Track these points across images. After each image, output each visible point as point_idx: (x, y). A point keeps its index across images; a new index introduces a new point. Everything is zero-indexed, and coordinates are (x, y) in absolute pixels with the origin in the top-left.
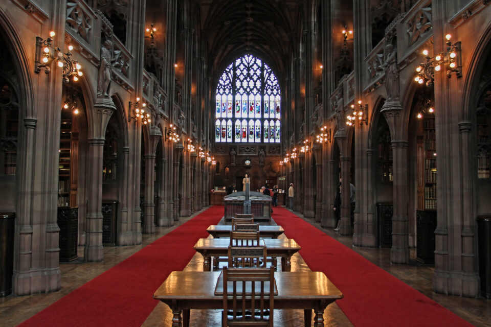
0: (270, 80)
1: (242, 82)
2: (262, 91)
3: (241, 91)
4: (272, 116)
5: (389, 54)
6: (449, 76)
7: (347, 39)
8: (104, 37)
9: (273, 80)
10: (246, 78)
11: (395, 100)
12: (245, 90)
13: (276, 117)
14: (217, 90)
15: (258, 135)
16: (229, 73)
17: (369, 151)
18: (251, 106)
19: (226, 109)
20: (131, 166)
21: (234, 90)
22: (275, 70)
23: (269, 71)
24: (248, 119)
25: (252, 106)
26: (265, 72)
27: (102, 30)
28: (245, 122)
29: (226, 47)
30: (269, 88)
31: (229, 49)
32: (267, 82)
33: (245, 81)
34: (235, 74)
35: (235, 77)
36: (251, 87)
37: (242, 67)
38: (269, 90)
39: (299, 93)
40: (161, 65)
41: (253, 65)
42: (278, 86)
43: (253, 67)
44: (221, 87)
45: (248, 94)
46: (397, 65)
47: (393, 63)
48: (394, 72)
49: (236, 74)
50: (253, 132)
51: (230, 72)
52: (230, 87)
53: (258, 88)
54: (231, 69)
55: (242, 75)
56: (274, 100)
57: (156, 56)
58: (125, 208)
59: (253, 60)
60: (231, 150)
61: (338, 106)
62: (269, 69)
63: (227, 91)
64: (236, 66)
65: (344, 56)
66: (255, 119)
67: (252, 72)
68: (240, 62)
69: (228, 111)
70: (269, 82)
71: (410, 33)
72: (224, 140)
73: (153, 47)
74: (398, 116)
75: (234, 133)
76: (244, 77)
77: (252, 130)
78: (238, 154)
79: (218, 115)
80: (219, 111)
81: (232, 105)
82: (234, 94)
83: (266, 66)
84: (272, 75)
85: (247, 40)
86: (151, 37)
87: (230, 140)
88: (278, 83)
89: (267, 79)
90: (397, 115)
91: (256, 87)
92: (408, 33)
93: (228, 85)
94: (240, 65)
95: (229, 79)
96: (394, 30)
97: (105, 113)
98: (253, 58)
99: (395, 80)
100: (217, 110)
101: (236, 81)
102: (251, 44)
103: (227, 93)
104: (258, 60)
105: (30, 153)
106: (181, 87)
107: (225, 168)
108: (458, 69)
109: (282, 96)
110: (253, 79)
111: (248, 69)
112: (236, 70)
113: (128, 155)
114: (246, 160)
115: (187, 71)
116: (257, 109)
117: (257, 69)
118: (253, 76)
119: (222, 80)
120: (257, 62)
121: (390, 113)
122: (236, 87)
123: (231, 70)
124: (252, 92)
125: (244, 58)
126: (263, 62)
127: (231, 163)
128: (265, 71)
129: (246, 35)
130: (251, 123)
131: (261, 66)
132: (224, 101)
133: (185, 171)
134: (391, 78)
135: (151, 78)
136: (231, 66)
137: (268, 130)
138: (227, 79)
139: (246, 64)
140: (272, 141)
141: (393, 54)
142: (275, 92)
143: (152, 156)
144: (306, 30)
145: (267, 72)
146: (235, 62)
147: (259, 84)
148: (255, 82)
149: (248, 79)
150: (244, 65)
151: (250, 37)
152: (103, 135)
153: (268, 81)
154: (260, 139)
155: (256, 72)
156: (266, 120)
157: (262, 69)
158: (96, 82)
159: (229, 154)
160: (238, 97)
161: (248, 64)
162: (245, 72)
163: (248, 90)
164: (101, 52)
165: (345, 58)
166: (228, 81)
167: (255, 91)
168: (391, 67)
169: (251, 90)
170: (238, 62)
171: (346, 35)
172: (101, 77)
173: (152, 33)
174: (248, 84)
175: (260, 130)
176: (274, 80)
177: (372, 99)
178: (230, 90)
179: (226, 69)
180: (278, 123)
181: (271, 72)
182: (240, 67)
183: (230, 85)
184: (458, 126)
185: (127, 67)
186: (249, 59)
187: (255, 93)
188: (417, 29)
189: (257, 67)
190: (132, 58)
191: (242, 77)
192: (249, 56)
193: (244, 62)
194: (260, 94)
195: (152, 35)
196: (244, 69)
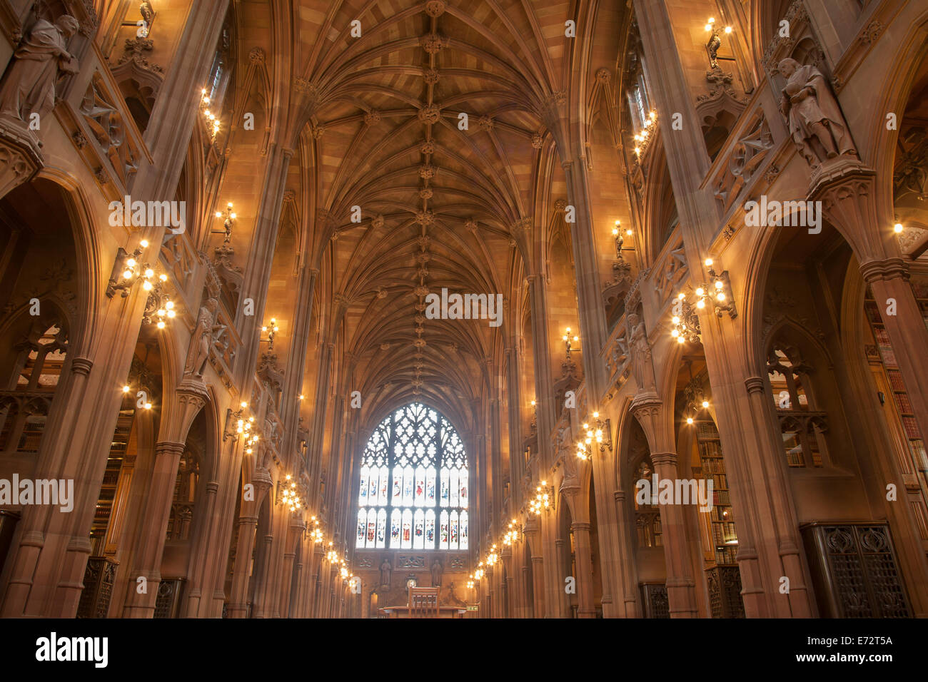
0: (450, 443)
1: (404, 446)
2: (438, 461)
3: (404, 461)
4: (454, 504)
5: (634, 327)
6: (720, 316)
7: (571, 349)
8: (206, 294)
9: (455, 444)
10: (411, 440)
11: (649, 391)
12: (410, 460)
13: (461, 506)
14: (364, 459)
15: (430, 535)
16: (384, 432)
17: (618, 493)
18: (419, 487)
19: (377, 490)
20: (217, 516)
21: (392, 461)
22: (460, 427)
23: (449, 429)
24: (413, 509)
25: (421, 486)
26: (443, 431)
27: (205, 283)
28: (408, 512)
29: (382, 387)
30: (450, 456)
31: (386, 391)
32: (445, 448)
33: (410, 444)
34: (393, 434)
35: (394, 439)
36: (420, 456)
37: (405, 422)
38: (450, 460)
39: (500, 453)
40: (280, 382)
41: (424, 419)
42: (464, 453)
43: (423, 423)
44: (371, 455)
45: (415, 466)
46: (647, 339)
47: (640, 339)
48: (644, 350)
49: (396, 434)
50: (421, 531)
51: (385, 430)
52: (385, 454)
53: (432, 456)
54: (388, 425)
55: (405, 435)
56: (458, 476)
57: (274, 368)
58: (196, 592)
59: (425, 411)
60: (384, 562)
61: (564, 439)
62: (448, 426)
63: (380, 461)
64: (396, 420)
65: (569, 373)
66: (425, 509)
67: (421, 431)
68: (403, 415)
69: (381, 493)
70: (449, 448)
71: (660, 290)
72: (370, 545)
73: (271, 355)
74: (657, 414)
75: (389, 533)
76: (408, 439)
77: (419, 528)
78: (395, 569)
79: (362, 501)
80: (364, 494)
81: (387, 484)
82: (391, 466)
83: (444, 422)
84: (455, 435)
85: (414, 377)
86: (269, 340)
87: (381, 545)
88: (464, 449)
89: (447, 442)
90: (655, 412)
91: (428, 456)
92: (657, 292)
93: (382, 450)
94: (402, 419)
95: (384, 441)
96: (638, 294)
97: (193, 402)
98: (423, 408)
99: (646, 362)
100: (361, 492)
101: (395, 445)
102: (422, 384)
103: (380, 464)
104: (431, 412)
105: (70, 412)
106: (308, 432)
107: (372, 593)
108: (730, 306)
109: (472, 468)
110: (422, 442)
111: (416, 425)
112: (396, 427)
113: (215, 497)
114: (408, 580)
115: (319, 406)
116: (428, 492)
117: (430, 426)
118: (423, 436)
119: (372, 442)
120: (429, 415)
121: (645, 410)
122: (395, 455)
123: (388, 427)
124: (421, 463)
125: (410, 408)
126: (439, 415)
127: (381, 585)
128: (443, 428)
129: (414, 369)
130: (419, 514)
131: (436, 422)
132: (374, 479)
133: (303, 575)
134: (639, 359)
135: (264, 389)
136: (388, 421)
137: (448, 528)
138: (380, 442)
139: (413, 419)
140: (454, 546)
141: (640, 326)
142: (459, 462)
143: (252, 519)
144: (508, 349)
145: (447, 431)
146: (393, 414)
147: (432, 451)
148: (426, 447)
149: (415, 442)
150: (409, 419)
151: (420, 373)
152: (183, 438)
153: (448, 445)
154: (433, 543)
155: (428, 431)
156: (444, 511)
157: (438, 426)
158: (186, 353)
159: (380, 568)
160: (397, 470)
161: (416, 418)
162: (411, 431)
163: (415, 460)
164: (200, 312)
165: (570, 376)
166: (383, 444)
167: (426, 461)
168: (638, 344)
169: (420, 460)
170: (399, 414)
171: (569, 343)
172: (193, 347)
173: (271, 333)
174: (415, 450)
175: (434, 528)
176: (458, 444)
177: (616, 408)
178: (384, 459)
179: (380, 426)
180: (465, 516)
181: (452, 431)
182: (402, 423)
183: (385, 451)
184: (744, 385)
185: (232, 355)
186: (416, 410)
187: (426, 465)
188: (668, 281)
189: (431, 423)
190: (241, 344)
191: (405, 439)
192: (417, 406)
193: (410, 415)
194: (435, 467)
195: (270, 338)
196: (409, 425)
